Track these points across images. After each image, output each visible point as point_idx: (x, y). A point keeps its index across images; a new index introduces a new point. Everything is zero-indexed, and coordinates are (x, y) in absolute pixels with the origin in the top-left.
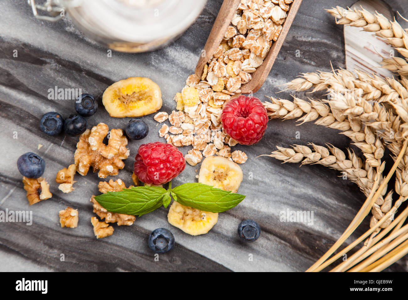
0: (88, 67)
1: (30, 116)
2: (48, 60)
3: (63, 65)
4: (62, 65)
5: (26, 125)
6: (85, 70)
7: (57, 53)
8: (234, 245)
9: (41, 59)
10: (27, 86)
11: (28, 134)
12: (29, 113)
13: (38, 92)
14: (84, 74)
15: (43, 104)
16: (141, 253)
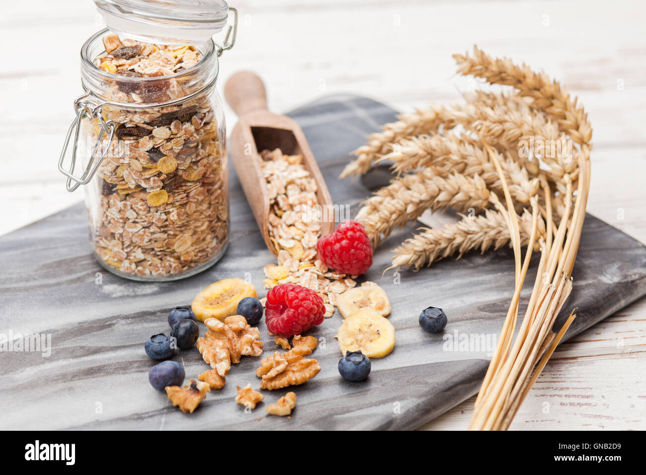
0: (159, 309)
1: (131, 363)
2: (114, 322)
3: (133, 318)
4: (131, 318)
5: (133, 370)
6: (159, 311)
7: (119, 314)
8: (431, 345)
9: (106, 324)
10: (109, 346)
11: (141, 375)
12: (129, 362)
13: (124, 345)
14: (159, 314)
15: (137, 349)
16: (347, 395)
